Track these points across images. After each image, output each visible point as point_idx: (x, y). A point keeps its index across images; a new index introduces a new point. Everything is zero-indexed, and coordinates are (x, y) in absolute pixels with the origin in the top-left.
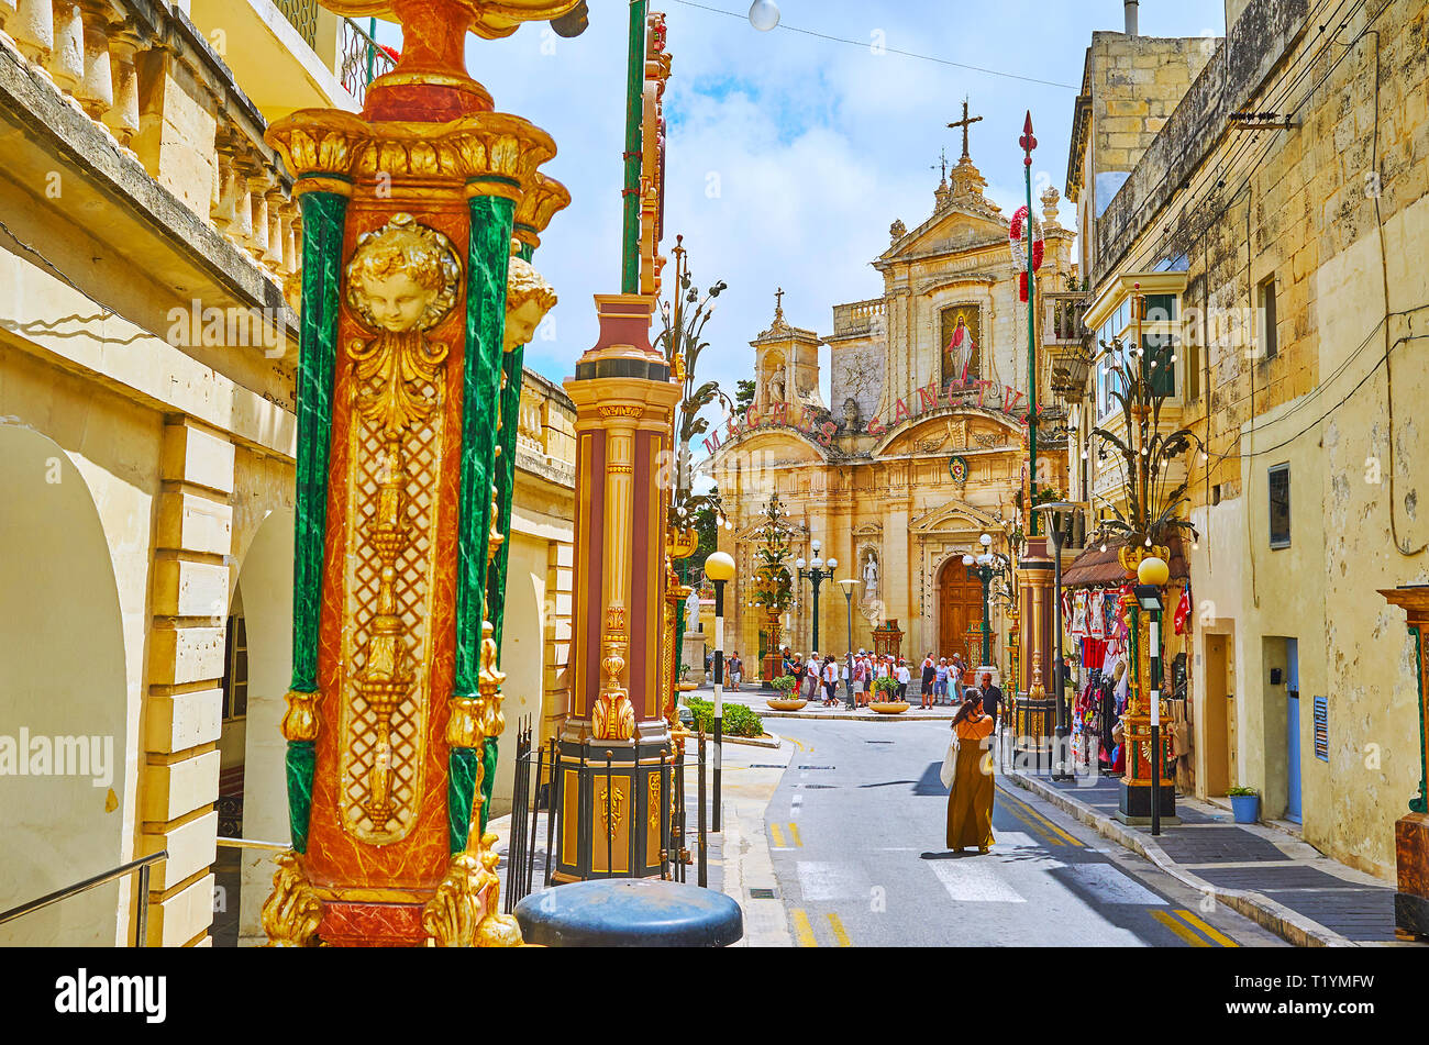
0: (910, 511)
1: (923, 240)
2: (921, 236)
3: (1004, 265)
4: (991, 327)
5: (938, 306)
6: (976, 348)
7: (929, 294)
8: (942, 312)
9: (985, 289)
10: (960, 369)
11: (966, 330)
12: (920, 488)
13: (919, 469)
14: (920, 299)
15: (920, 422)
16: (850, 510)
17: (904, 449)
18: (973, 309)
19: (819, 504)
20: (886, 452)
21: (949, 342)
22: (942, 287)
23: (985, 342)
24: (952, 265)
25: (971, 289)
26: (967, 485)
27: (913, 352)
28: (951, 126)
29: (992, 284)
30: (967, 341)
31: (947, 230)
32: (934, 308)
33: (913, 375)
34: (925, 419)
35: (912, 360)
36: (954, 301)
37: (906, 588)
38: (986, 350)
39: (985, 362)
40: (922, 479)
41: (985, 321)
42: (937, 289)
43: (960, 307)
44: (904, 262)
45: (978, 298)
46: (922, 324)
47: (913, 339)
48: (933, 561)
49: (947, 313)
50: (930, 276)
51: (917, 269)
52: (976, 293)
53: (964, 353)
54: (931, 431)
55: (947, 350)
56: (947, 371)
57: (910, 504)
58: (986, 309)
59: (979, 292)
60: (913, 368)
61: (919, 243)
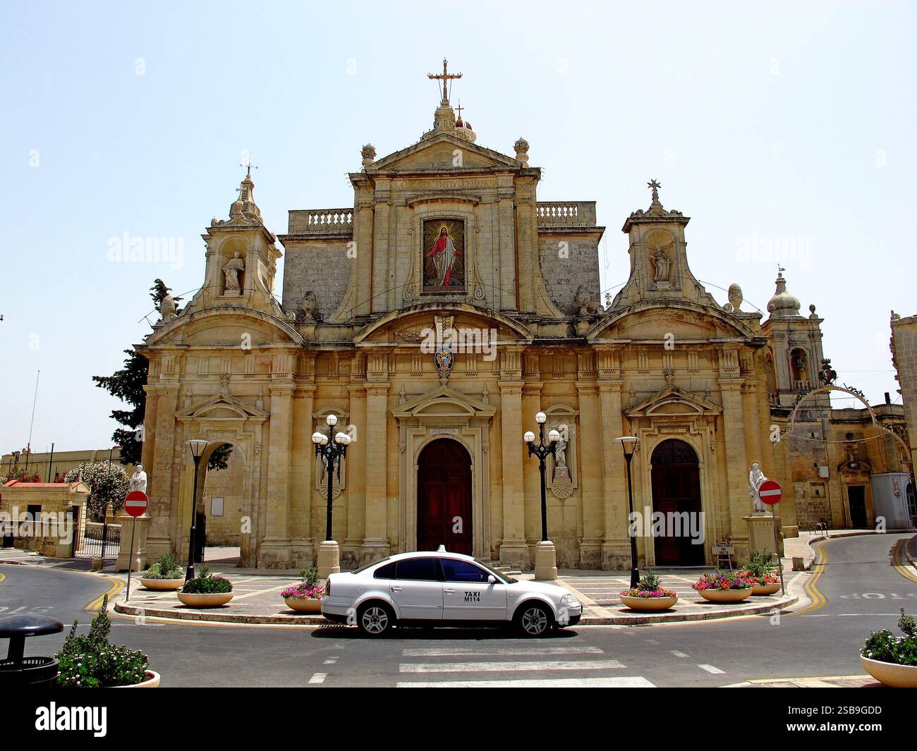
0: (388, 396)
1: (407, 160)
2: (407, 156)
3: (488, 190)
4: (475, 239)
5: (420, 216)
6: (460, 255)
7: (411, 207)
8: (425, 222)
9: (470, 208)
10: (442, 273)
11: (450, 240)
12: (398, 376)
13: (398, 357)
14: (401, 209)
15: (406, 314)
16: (311, 394)
17: (385, 337)
18: (459, 223)
19: (283, 385)
20: (367, 339)
21: (431, 249)
22: (427, 201)
23: (469, 251)
24: (435, 184)
25: (455, 206)
26: (452, 375)
27: (392, 254)
28: (431, 77)
29: (476, 205)
30: (450, 248)
31: (431, 156)
32: (417, 218)
33: (392, 273)
34: (412, 312)
35: (392, 260)
36: (438, 214)
37: (384, 468)
38: (470, 258)
39: (469, 267)
40: (401, 366)
41: (469, 235)
42: (421, 202)
43: (444, 220)
44: (388, 176)
45: (463, 215)
46: (402, 231)
47: (393, 243)
48: (415, 444)
49: (429, 223)
50: (413, 191)
51: (399, 183)
52: (461, 210)
53: (447, 258)
54: (414, 323)
55: (428, 255)
56: (429, 274)
57: (389, 390)
58: (469, 224)
59: (465, 210)
60: (392, 266)
61: (402, 162)
